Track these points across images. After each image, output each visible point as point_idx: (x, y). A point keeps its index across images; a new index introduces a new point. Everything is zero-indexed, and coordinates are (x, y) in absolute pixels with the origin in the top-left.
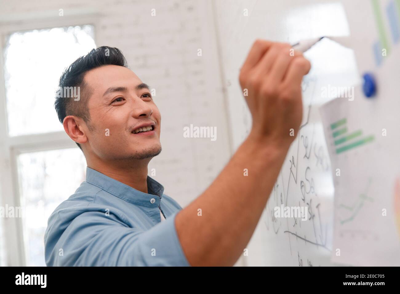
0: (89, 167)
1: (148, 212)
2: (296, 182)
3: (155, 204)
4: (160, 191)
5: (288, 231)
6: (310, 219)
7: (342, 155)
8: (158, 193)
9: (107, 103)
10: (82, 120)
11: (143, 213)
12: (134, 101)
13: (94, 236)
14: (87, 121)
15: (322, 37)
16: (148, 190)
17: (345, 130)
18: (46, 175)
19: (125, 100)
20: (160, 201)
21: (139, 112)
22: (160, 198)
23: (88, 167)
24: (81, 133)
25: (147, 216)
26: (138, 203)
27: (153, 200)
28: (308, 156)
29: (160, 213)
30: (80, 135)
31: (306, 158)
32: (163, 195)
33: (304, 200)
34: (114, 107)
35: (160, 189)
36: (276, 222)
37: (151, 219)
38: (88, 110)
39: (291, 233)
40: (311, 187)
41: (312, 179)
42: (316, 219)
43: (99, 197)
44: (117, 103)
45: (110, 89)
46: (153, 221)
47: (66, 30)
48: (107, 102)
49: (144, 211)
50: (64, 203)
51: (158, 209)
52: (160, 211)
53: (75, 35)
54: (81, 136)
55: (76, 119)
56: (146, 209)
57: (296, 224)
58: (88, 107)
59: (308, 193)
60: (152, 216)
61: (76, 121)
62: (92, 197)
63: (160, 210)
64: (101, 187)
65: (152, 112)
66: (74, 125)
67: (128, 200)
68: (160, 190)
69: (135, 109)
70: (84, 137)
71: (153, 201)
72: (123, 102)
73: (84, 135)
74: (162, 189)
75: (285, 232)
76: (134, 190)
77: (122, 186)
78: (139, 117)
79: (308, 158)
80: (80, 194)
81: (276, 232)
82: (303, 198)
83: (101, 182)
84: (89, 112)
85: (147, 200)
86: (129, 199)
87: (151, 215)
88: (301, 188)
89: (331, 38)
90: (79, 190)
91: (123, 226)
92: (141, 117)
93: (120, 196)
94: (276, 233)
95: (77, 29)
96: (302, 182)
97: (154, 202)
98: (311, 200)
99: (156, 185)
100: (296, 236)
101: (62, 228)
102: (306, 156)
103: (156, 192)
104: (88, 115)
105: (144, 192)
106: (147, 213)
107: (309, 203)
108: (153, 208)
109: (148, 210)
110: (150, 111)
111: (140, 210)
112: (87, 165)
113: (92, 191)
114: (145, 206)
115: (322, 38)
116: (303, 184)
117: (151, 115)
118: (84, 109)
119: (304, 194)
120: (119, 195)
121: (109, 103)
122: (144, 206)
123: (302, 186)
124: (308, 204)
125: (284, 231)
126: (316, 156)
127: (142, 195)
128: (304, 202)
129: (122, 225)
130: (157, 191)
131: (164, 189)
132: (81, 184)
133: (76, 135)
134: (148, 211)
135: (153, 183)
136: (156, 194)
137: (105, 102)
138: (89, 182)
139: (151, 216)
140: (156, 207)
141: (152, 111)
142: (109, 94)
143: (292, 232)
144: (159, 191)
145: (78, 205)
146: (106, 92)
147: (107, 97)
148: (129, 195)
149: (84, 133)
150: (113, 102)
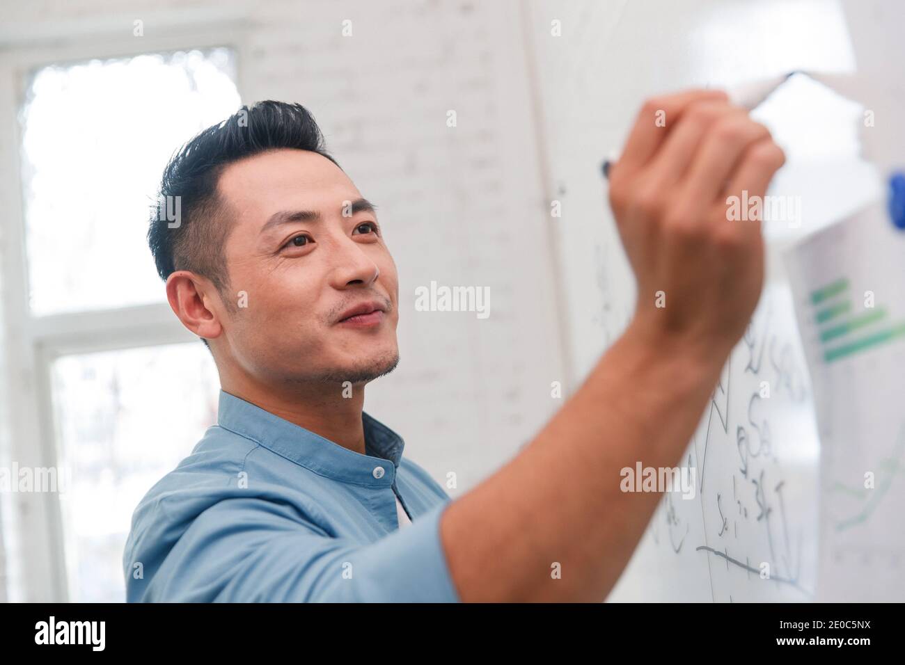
0: (225, 392)
1: (366, 500)
2: (726, 430)
3: (383, 480)
4: (395, 448)
5: (705, 545)
6: (759, 518)
7: (839, 366)
8: (388, 453)
9: (270, 249)
10: (210, 284)
11: (357, 501)
12: (335, 246)
13: (245, 556)
14: (223, 289)
15: (791, 72)
16: (366, 448)
17: (846, 307)
18: (119, 408)
19: (314, 242)
20: (395, 472)
21: (346, 274)
22: (396, 467)
23: (224, 390)
24: (208, 314)
25: (364, 508)
26: (343, 478)
27: (378, 471)
28: (755, 366)
29: (395, 503)
30: (204, 318)
31: (750, 372)
32: (401, 459)
33: (744, 472)
34: (287, 261)
35: (393, 444)
36: (676, 524)
37: (375, 517)
38: (224, 262)
39: (713, 550)
40: (763, 442)
41: (765, 423)
42: (776, 518)
43: (252, 463)
44: (294, 250)
45: (279, 216)
46: (380, 521)
47: (167, 61)
48: (269, 246)
49: (357, 496)
50: (168, 478)
51: (390, 492)
52: (395, 496)
53: (189, 74)
54: (206, 321)
55: (197, 280)
56: (362, 492)
57: (726, 529)
58: (225, 255)
59: (754, 456)
60: (377, 508)
61: (196, 285)
62: (236, 464)
63: (395, 493)
64: (257, 438)
65: (377, 274)
66: (192, 294)
67: (319, 471)
68: (393, 446)
69: (338, 266)
70: (215, 323)
71: (378, 473)
72: (308, 246)
73: (214, 319)
74: (399, 444)
75: (698, 549)
76: (333, 446)
77: (305, 437)
78: (347, 287)
79: (756, 372)
80: (207, 456)
81: (677, 548)
82: (743, 469)
83: (258, 429)
84: (227, 267)
85: (365, 469)
86: (323, 469)
87: (373, 507)
88: (739, 444)
89: (813, 76)
90: (203, 445)
91: (315, 533)
92: (351, 286)
93: (302, 462)
94: (677, 551)
95: (195, 57)
96: (740, 429)
97: (381, 476)
98: (762, 475)
99: (384, 435)
100: (724, 560)
101: (170, 537)
102: (749, 367)
103: (383, 450)
104: (225, 273)
105: (357, 450)
106: (364, 501)
107: (758, 480)
108: (380, 489)
109: (368, 494)
110: (374, 272)
111: (349, 494)
112: (220, 387)
113: (234, 449)
114: (360, 486)
115: (791, 74)
116: (742, 434)
117: (375, 280)
118: (216, 260)
119: (744, 459)
120: (297, 459)
121: (275, 248)
122: (357, 484)
123: (740, 440)
124: (754, 482)
125: (698, 546)
126: (775, 367)
127: (355, 459)
128: (746, 477)
129: (312, 532)
130: (387, 449)
131: (403, 445)
132: (208, 433)
133: (196, 318)
134: (366, 497)
135: (377, 429)
136: (384, 456)
137: (265, 246)
138: (227, 427)
139: (375, 509)
140: (386, 487)
141: (378, 272)
142: (277, 227)
143: (716, 550)
144: (391, 449)
145: (205, 482)
146: (269, 224)
147: (270, 235)
148: (323, 458)
149: (213, 313)
150: (284, 246)
